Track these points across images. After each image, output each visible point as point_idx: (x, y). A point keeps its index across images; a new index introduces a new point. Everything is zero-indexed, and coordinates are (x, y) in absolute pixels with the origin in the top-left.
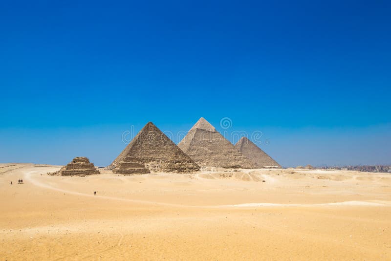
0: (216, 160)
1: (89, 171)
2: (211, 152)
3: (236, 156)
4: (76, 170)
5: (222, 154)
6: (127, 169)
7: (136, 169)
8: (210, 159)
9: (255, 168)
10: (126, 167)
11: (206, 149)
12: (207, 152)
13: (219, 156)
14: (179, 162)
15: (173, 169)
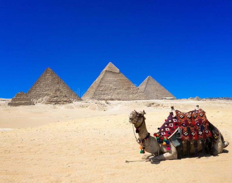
0: (118, 94)
2: (115, 87)
5: (123, 89)
6: (17, 102)
7: (23, 102)
8: (114, 93)
9: (148, 99)
11: (111, 85)
12: (112, 88)
13: (121, 90)
14: (57, 97)
15: (51, 102)
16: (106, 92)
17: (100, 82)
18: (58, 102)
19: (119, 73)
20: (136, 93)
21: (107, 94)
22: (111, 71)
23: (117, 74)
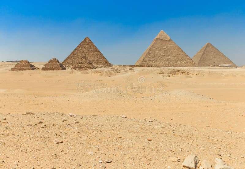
0: (166, 60)
1: (26, 68)
2: (164, 54)
3: (182, 57)
4: (19, 67)
5: (172, 56)
8: (162, 60)
10: (49, 66)
11: (160, 52)
12: (161, 55)
13: (169, 57)
14: (82, 63)
15: (76, 67)
16: (155, 59)
17: (150, 50)
18: (82, 67)
19: (169, 41)
20: (185, 60)
21: (156, 61)
22: (162, 39)
23: (168, 42)
